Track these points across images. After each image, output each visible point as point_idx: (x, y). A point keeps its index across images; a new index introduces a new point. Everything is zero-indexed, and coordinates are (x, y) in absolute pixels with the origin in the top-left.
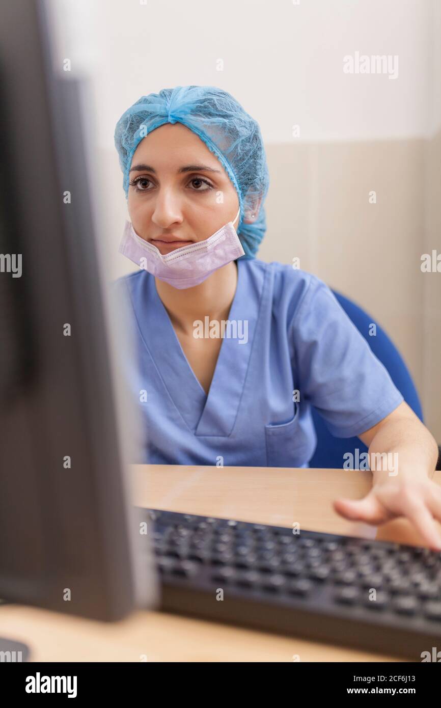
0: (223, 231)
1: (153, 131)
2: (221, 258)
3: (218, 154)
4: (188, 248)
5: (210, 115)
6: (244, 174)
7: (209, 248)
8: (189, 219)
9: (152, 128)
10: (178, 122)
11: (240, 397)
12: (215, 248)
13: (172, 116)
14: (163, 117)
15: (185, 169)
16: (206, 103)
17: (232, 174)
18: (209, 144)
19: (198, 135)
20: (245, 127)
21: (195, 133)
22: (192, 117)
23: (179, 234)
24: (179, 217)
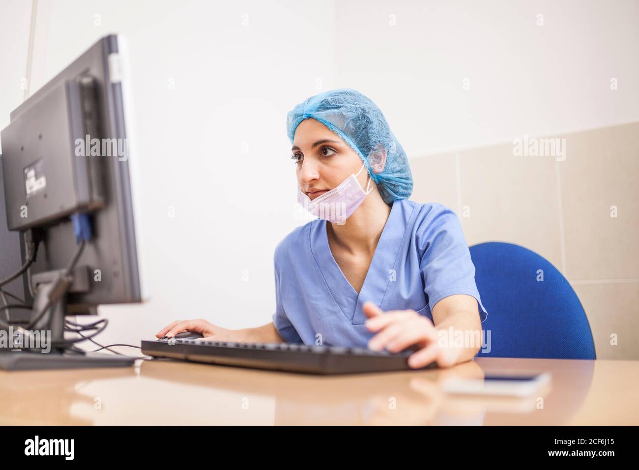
0: (349, 180)
1: (299, 125)
2: (351, 199)
3: (337, 131)
4: (326, 195)
5: (327, 109)
6: (361, 140)
7: (340, 193)
8: (323, 176)
9: (297, 123)
10: (309, 117)
11: (384, 292)
12: (346, 192)
13: (306, 114)
14: (301, 115)
15: (316, 144)
16: (323, 103)
17: (351, 143)
18: (329, 126)
19: (322, 123)
20: (351, 111)
21: (321, 122)
22: (317, 113)
23: (318, 187)
24: (317, 176)
